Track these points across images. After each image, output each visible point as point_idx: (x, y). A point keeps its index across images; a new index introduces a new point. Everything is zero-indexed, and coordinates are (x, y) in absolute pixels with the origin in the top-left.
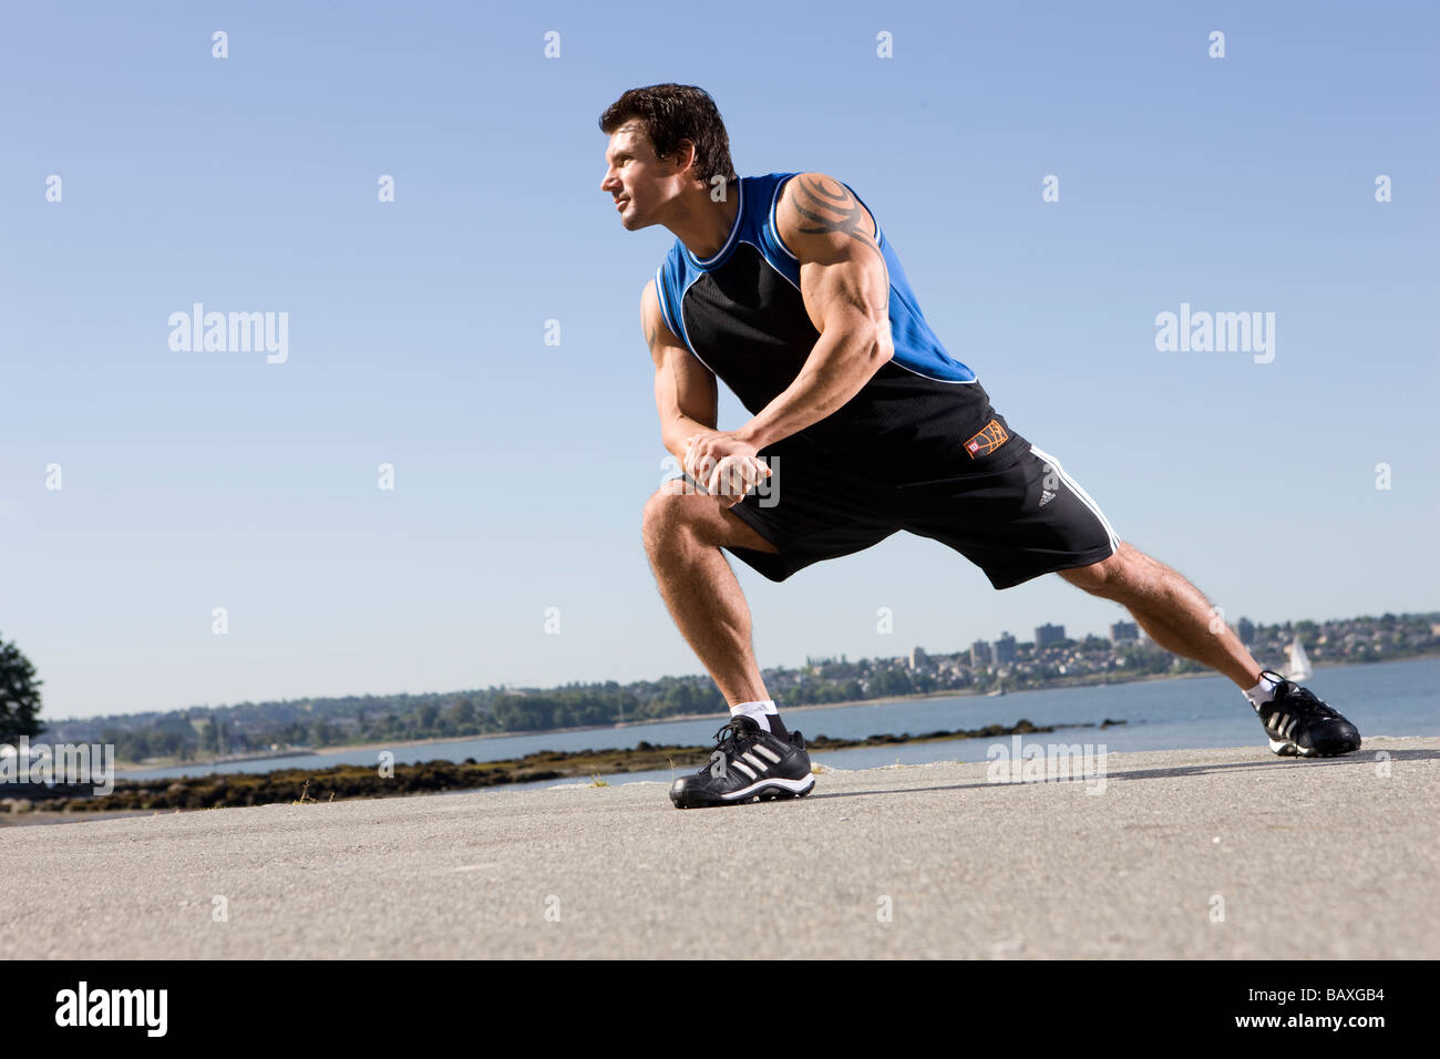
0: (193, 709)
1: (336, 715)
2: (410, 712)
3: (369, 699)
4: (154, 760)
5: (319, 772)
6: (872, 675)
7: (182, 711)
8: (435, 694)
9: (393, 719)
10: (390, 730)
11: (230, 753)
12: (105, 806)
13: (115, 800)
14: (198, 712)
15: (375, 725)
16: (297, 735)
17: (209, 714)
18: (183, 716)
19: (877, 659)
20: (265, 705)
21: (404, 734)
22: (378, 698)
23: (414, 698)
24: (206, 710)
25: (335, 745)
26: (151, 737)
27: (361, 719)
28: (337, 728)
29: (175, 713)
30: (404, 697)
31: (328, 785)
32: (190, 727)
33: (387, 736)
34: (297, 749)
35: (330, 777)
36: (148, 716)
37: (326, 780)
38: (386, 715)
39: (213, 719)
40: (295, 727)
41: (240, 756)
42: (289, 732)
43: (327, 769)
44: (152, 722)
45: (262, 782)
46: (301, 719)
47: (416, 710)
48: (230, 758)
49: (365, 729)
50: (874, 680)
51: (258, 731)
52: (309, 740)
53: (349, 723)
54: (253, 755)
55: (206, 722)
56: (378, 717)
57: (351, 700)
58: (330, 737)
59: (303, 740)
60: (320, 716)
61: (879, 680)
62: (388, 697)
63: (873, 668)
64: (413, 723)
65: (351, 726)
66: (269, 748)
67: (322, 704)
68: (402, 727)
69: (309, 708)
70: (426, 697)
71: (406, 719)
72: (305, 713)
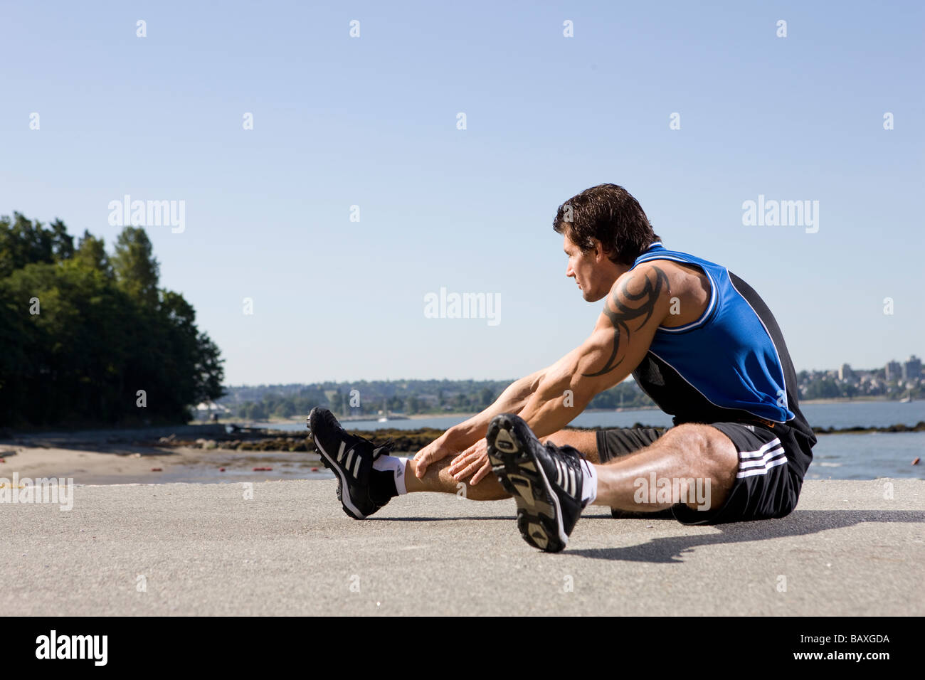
0: (326, 383)
1: (423, 392)
2: (474, 392)
3: (446, 382)
4: (298, 417)
5: (409, 432)
6: (809, 382)
7: (319, 384)
8: (492, 381)
9: (462, 397)
10: (460, 405)
11: (350, 415)
12: (265, 447)
13: (271, 444)
14: (330, 386)
15: (450, 400)
16: (396, 405)
17: (336, 387)
18: (319, 388)
19: (814, 371)
20: (375, 383)
21: (470, 408)
22: (452, 382)
23: (478, 383)
24: (335, 384)
25: (422, 413)
26: (297, 401)
27: (441, 396)
28: (423, 401)
29: (313, 385)
30: (471, 382)
31: (415, 441)
32: (323, 396)
33: (457, 409)
34: (396, 415)
35: (416, 436)
36: (295, 386)
37: (414, 438)
38: (457, 394)
39: (339, 391)
40: (395, 399)
41: (357, 417)
42: (391, 402)
43: (415, 430)
44: (299, 390)
45: (371, 437)
46: (399, 394)
47: (479, 392)
48: (350, 418)
49: (443, 403)
50: (811, 386)
51: (370, 401)
52: (404, 409)
53: (432, 398)
54: (366, 417)
55: (335, 393)
56: (453, 395)
57: (433, 382)
58: (419, 407)
59: (400, 408)
60: (413, 392)
61: (815, 386)
62: (459, 382)
63: (811, 378)
64: (476, 401)
65: (434, 400)
66: (377, 413)
67: (414, 384)
68: (468, 403)
69: (405, 386)
70: (485, 383)
71: (472, 398)
72: (402, 389)
